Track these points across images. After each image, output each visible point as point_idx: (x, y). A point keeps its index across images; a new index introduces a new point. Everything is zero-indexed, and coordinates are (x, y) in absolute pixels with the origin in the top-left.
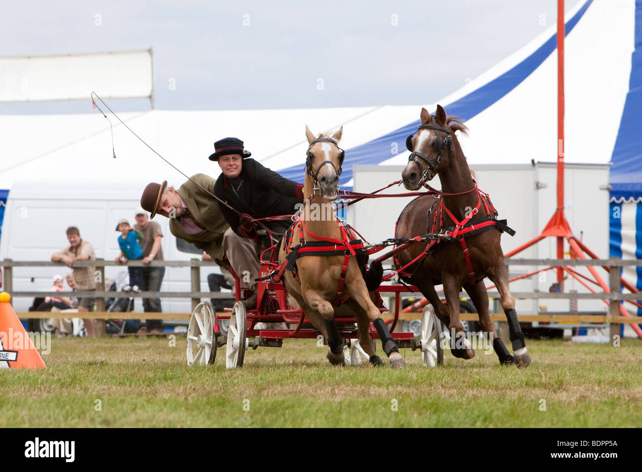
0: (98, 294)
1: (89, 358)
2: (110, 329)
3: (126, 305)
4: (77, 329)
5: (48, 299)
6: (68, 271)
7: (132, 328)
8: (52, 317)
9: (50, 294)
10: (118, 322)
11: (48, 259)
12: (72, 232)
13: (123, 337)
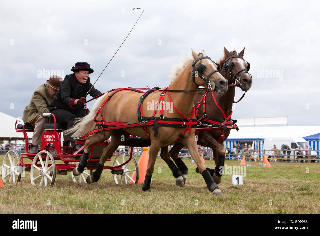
0: (279, 155)
1: (278, 165)
2: (281, 161)
3: (283, 157)
4: (275, 161)
5: (271, 156)
6: (274, 151)
7: (284, 161)
8: (271, 159)
9: (271, 155)
10: (282, 160)
11: (271, 149)
12: (274, 145)
13: (283, 162)
